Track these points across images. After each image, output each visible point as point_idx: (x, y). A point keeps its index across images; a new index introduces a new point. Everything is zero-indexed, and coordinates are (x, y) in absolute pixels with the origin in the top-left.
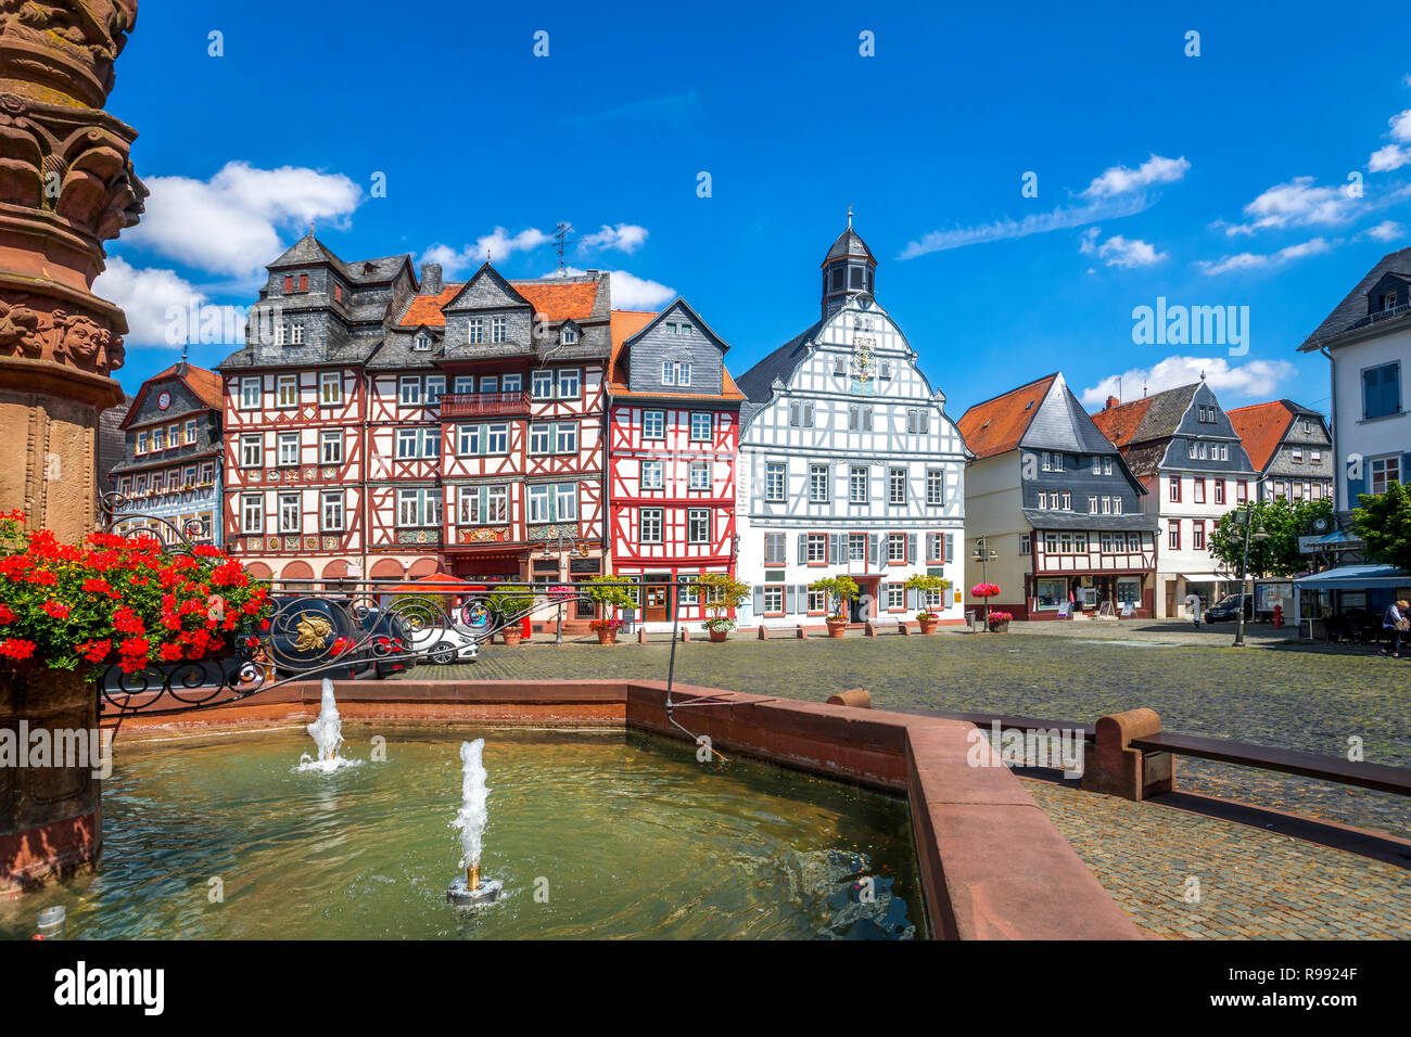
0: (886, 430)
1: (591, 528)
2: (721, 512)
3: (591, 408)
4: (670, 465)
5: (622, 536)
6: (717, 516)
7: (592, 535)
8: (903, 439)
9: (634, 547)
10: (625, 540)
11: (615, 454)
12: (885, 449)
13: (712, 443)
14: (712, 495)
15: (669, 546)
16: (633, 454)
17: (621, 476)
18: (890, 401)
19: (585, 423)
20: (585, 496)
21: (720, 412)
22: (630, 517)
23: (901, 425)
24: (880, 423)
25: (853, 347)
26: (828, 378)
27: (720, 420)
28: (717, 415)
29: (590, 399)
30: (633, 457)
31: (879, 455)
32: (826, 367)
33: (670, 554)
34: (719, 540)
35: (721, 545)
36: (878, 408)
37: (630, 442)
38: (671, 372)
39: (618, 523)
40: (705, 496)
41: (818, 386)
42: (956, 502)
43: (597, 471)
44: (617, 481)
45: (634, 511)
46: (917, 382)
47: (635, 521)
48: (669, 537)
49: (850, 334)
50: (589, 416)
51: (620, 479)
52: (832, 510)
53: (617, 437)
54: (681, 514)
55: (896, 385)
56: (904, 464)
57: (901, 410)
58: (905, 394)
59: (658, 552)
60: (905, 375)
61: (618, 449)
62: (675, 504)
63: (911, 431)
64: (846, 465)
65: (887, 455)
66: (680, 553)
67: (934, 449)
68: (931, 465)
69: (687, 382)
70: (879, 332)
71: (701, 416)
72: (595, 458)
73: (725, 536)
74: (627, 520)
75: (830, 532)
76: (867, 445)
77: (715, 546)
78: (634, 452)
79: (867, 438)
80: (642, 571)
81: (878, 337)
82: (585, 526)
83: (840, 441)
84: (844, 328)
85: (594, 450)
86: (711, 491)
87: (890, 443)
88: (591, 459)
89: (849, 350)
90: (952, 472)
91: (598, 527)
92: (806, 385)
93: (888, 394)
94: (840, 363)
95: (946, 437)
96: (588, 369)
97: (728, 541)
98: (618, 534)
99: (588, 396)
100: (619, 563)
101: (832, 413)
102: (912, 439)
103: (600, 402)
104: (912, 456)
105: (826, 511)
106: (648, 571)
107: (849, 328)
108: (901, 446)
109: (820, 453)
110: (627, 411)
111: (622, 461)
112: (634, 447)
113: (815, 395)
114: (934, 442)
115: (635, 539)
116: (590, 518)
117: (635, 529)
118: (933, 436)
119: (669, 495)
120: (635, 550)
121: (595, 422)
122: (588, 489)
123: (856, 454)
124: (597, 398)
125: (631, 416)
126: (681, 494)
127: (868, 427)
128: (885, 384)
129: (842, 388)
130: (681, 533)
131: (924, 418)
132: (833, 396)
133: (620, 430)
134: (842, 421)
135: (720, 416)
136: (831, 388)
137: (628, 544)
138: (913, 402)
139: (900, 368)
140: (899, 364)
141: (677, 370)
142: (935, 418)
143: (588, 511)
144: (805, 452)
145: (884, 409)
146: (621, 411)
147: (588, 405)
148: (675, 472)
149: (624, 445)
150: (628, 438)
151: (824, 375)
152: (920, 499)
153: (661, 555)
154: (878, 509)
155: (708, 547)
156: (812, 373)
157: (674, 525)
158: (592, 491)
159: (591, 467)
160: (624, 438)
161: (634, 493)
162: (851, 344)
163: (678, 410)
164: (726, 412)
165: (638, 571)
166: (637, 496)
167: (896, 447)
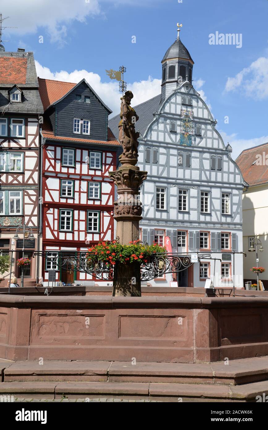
0: (198, 168)
1: (30, 220)
2: (106, 214)
3: (31, 144)
4: (77, 183)
5: (49, 226)
6: (103, 216)
7: (30, 224)
8: (208, 173)
9: (56, 233)
10: (50, 228)
11: (46, 174)
12: (198, 179)
13: (101, 170)
14: (101, 203)
15: (76, 233)
16: (56, 175)
17: (49, 188)
18: (201, 150)
19: (28, 153)
20: (27, 200)
21: (106, 152)
22: (54, 214)
23: (207, 165)
24: (195, 163)
25: (180, 115)
26: (166, 134)
27: (106, 157)
28: (104, 154)
29: (30, 139)
30: (56, 177)
31: (194, 183)
32: (165, 127)
33: (76, 239)
34: (105, 231)
35: (105, 233)
36: (193, 154)
37: (54, 167)
38: (78, 125)
39: (46, 217)
40: (98, 203)
41: (161, 139)
42: (238, 213)
43: (34, 184)
44: (46, 191)
45: (56, 210)
46: (215, 139)
47: (56, 217)
48: (76, 228)
49: (179, 107)
50: (30, 149)
51: (48, 190)
52: (168, 216)
53: (47, 164)
54: (83, 214)
55: (204, 139)
56: (208, 189)
57: (207, 155)
58: (210, 145)
59: (69, 237)
60: (209, 134)
61: (47, 171)
62: (80, 207)
63: (213, 169)
64: (176, 188)
65: (199, 183)
66: (82, 238)
67: (225, 180)
68: (223, 190)
69: (87, 132)
70: (196, 107)
71: (95, 153)
72: (33, 176)
73: (108, 229)
74: (52, 216)
75: (167, 229)
76: (187, 176)
77: (102, 235)
78: (57, 173)
79: (188, 172)
80: (60, 249)
81: (195, 110)
82: (27, 219)
83: (173, 173)
84: (176, 104)
85: (33, 171)
86: (101, 200)
87: (200, 175)
88: (31, 177)
89: (178, 117)
90: (235, 195)
91: (35, 220)
92: (154, 138)
93: (200, 145)
94: (173, 126)
95: (232, 173)
96: (29, 120)
97: (110, 231)
98: (47, 224)
99: (29, 137)
100: (47, 243)
101: (168, 155)
102: (213, 174)
103: (37, 141)
104: (213, 184)
105: (164, 216)
106: (63, 249)
107: (179, 104)
108: (207, 177)
109: (162, 180)
110: (53, 148)
111: (50, 179)
112: (57, 171)
113: (160, 144)
114: (225, 175)
115: (56, 228)
116: (30, 214)
117: (56, 222)
118: (225, 172)
119: (77, 202)
120: (56, 236)
121: (33, 153)
122: (29, 196)
123: (182, 181)
124: (35, 139)
125: (55, 151)
126: (84, 201)
127: (189, 165)
128: (198, 140)
129: (174, 140)
130: (83, 226)
131: (220, 161)
132: (169, 146)
133: (49, 159)
134: (174, 161)
135: (106, 155)
136: (168, 140)
137: (52, 231)
138: (214, 151)
139: (206, 130)
140: (206, 128)
141: (82, 124)
142: (226, 161)
143: (29, 209)
144: (153, 179)
145: (197, 154)
146: (50, 148)
147: (29, 143)
148: (80, 187)
149: (51, 169)
150: (53, 164)
151: (164, 132)
152: (218, 211)
153: (71, 239)
154: (194, 216)
155: (98, 235)
156: (158, 131)
157: (79, 220)
158: (32, 197)
159: (31, 182)
160: (51, 164)
161: (56, 200)
162: (180, 113)
163: (82, 149)
164: (109, 152)
165: (57, 248)
166: (58, 201)
167: (204, 178)
